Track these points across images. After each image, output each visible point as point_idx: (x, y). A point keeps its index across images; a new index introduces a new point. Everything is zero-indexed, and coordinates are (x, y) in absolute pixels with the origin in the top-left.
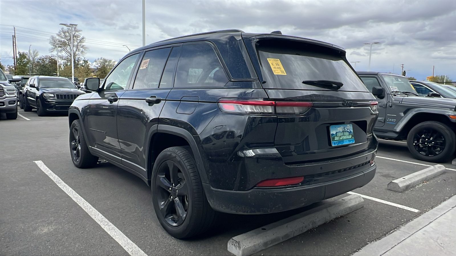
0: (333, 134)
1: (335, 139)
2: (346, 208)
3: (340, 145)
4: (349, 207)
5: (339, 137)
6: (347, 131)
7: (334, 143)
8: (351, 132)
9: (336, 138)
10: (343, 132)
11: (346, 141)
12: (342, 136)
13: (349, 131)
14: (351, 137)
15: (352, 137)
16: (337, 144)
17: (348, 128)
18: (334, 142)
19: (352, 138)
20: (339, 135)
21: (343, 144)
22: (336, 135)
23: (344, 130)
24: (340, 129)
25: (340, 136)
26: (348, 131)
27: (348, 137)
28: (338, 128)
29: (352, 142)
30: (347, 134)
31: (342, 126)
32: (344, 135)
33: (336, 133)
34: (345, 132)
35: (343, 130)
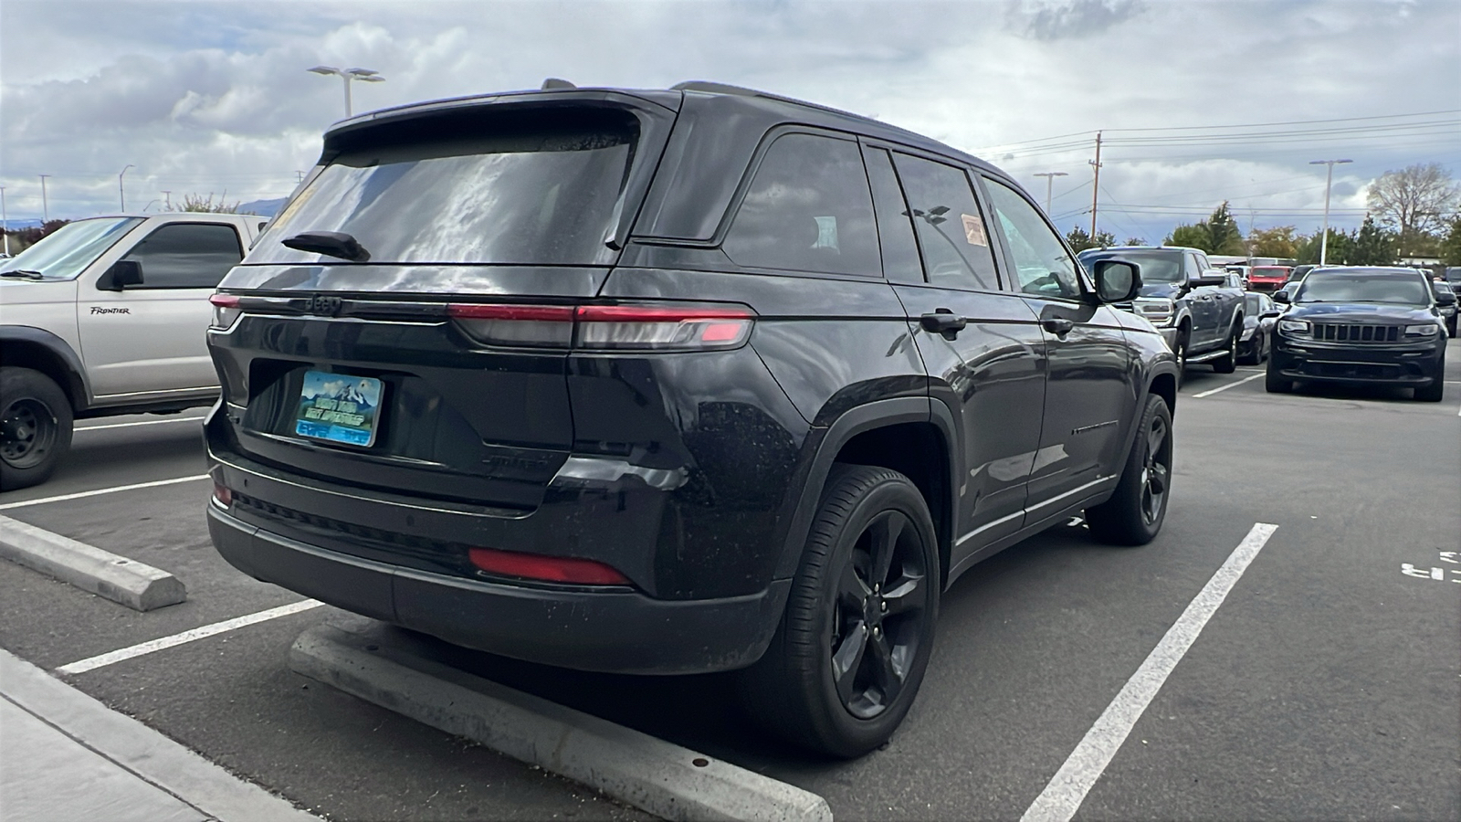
0: (306, 399)
1: (307, 416)
2: (662, 791)
3: (317, 436)
4: (668, 793)
5: (319, 411)
6: (353, 400)
7: (302, 427)
8: (366, 405)
9: (310, 414)
10: (338, 398)
11: (338, 431)
12: (331, 410)
13: (362, 402)
14: (358, 424)
15: (362, 424)
16: (309, 433)
17: (360, 389)
18: (302, 424)
19: (362, 428)
20: (322, 404)
21: (325, 436)
22: (312, 402)
23: (344, 395)
24: (331, 387)
25: (325, 410)
26: (357, 402)
27: (349, 421)
28: (326, 385)
29: (357, 439)
30: (352, 408)
31: (343, 379)
32: (335, 411)
33: (317, 396)
34: (346, 399)
35: (341, 393)
